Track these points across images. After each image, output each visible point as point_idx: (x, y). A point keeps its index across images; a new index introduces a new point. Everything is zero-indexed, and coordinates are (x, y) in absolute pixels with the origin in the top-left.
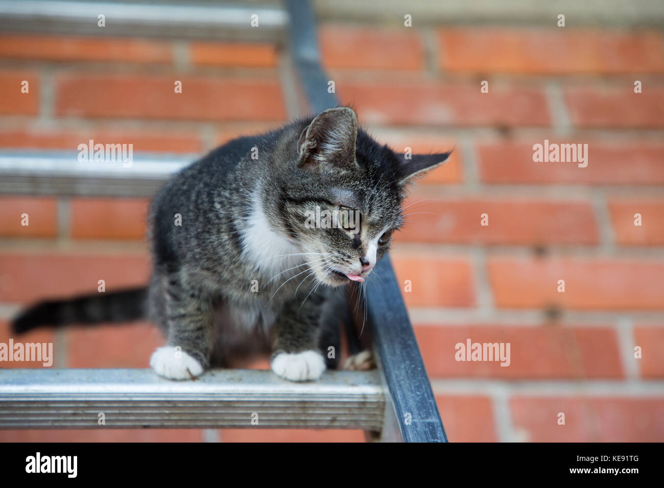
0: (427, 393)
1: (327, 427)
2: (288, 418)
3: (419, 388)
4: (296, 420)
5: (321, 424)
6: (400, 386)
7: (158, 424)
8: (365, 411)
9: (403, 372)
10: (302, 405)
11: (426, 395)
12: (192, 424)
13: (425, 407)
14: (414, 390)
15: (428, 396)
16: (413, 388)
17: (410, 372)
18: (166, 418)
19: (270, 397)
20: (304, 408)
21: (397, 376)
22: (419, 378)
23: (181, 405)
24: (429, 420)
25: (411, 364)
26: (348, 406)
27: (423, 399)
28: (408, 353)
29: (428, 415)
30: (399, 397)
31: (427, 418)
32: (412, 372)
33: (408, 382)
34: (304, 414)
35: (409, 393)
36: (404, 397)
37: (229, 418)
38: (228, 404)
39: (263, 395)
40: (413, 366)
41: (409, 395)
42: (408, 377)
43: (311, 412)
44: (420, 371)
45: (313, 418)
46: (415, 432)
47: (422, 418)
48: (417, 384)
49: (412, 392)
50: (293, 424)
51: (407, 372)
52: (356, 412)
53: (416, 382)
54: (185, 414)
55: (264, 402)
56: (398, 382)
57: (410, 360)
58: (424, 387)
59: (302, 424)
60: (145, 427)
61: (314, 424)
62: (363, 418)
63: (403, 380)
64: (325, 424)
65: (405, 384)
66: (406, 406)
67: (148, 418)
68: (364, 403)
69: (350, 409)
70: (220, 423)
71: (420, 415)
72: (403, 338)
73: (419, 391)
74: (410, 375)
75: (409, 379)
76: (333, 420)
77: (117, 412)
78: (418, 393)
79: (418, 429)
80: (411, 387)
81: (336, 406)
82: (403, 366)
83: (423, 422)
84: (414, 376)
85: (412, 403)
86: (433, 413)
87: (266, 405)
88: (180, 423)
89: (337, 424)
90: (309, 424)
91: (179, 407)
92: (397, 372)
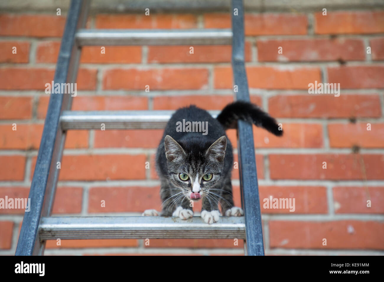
0: (260, 231)
1: (226, 239)
2: (211, 236)
3: (257, 228)
4: (214, 237)
5: (223, 238)
6: (250, 228)
7: (162, 237)
8: (239, 233)
9: (252, 221)
10: (215, 231)
11: (259, 232)
12: (174, 238)
13: (258, 238)
14: (255, 230)
15: (260, 232)
16: (255, 229)
17: (254, 221)
18: (165, 236)
19: (203, 229)
20: (216, 232)
21: (249, 223)
22: (258, 224)
23: (170, 231)
24: (259, 244)
25: (256, 218)
26: (233, 231)
27: (258, 234)
28: (255, 212)
29: (258, 241)
30: (249, 233)
31: (258, 242)
32: (256, 221)
33: (253, 226)
34: (216, 234)
35: (253, 231)
36: (250, 233)
37: (188, 236)
38: (187, 231)
39: (200, 228)
40: (256, 219)
41: (253, 232)
42: (253, 223)
43: (219, 234)
44: (259, 221)
45: (220, 236)
46: (252, 249)
47: (256, 243)
48: (256, 227)
49: (254, 230)
50: (212, 238)
51: (253, 221)
52: (236, 233)
53: (256, 226)
54: (172, 234)
55: (201, 230)
56: (249, 226)
57: (255, 216)
58: (259, 228)
59: (216, 238)
60: (157, 239)
61: (220, 238)
62: (239, 236)
63: (251, 225)
64: (225, 238)
65: (252, 226)
66: (251, 237)
67: (158, 236)
68: (239, 230)
69: (234, 232)
70: (185, 237)
71: (255, 241)
72: (254, 205)
73: (257, 230)
74: (254, 223)
75: (253, 225)
76: (228, 236)
77: (147, 234)
78: (256, 231)
79: (254, 248)
80: (254, 228)
81: (228, 231)
82: (252, 219)
83: (256, 245)
84: (256, 223)
85: (253, 236)
86: (260, 241)
87: (202, 231)
88: (170, 237)
89: (229, 238)
90: (219, 238)
91: (169, 232)
92: (250, 221)
